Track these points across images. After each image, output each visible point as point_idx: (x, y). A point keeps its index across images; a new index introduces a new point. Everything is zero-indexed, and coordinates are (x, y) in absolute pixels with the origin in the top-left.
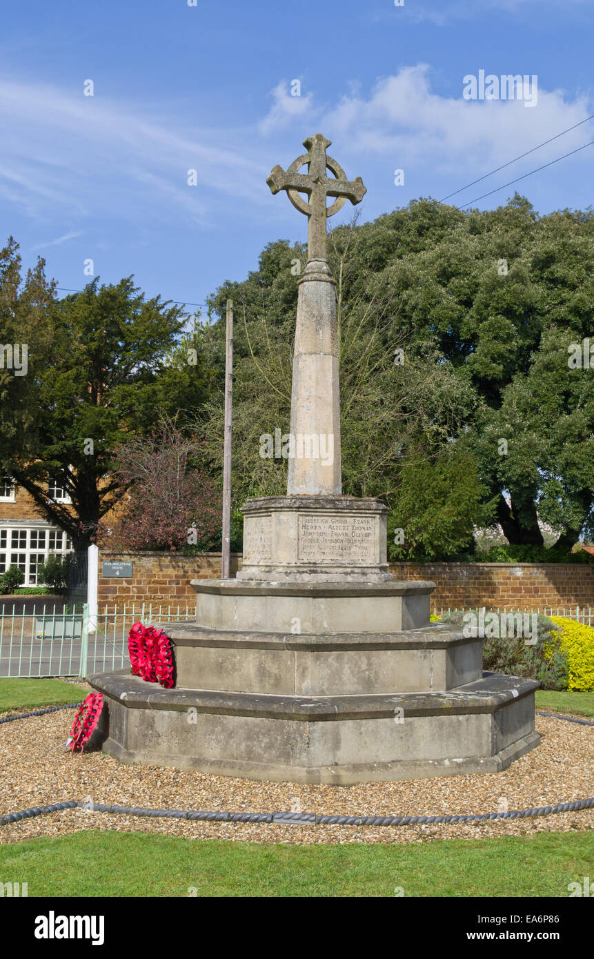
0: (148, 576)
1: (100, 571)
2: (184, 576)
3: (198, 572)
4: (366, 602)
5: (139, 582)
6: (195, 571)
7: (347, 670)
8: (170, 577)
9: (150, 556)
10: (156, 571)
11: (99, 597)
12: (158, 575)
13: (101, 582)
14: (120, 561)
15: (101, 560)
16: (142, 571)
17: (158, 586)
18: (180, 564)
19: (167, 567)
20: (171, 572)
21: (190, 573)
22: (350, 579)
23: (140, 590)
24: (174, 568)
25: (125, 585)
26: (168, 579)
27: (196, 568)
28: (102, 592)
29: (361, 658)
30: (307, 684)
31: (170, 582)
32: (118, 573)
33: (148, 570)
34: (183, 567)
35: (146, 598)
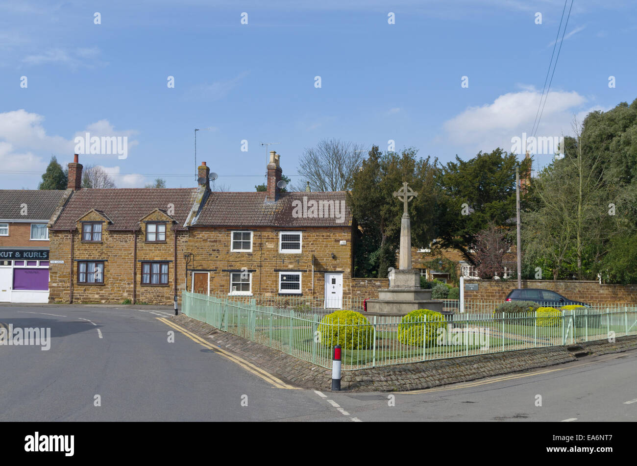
0: (486, 290)
1: (464, 288)
2: (502, 290)
3: (509, 288)
4: (405, 294)
5: (481, 292)
6: (507, 288)
7: (394, 307)
8: (495, 290)
9: (486, 281)
10: (489, 287)
11: (465, 299)
12: (490, 289)
13: (465, 292)
14: (473, 283)
15: (464, 283)
16: (483, 288)
17: (490, 294)
18: (500, 285)
19: (494, 286)
20: (496, 288)
21: (505, 289)
22: (406, 289)
23: (482, 296)
24: (497, 286)
25: (475, 293)
26: (494, 291)
27: (508, 287)
28: (466, 296)
29: (398, 306)
30: (386, 310)
31: (496, 293)
32: (472, 289)
33: (485, 288)
34: (502, 286)
35: (485, 299)
